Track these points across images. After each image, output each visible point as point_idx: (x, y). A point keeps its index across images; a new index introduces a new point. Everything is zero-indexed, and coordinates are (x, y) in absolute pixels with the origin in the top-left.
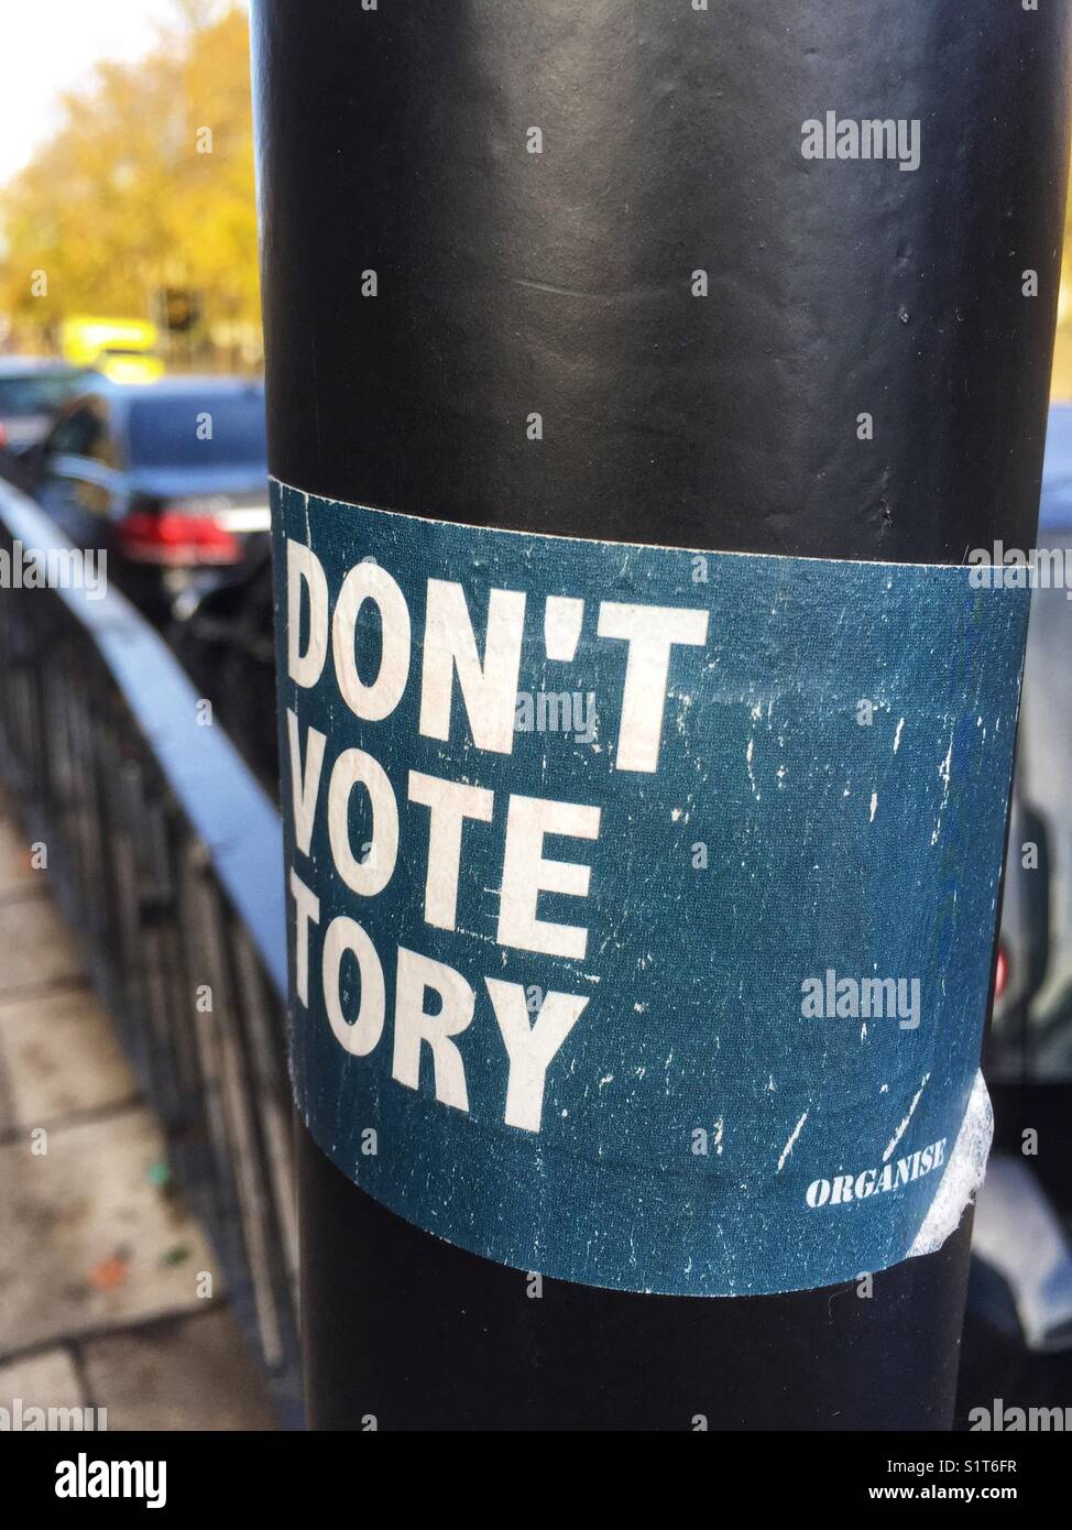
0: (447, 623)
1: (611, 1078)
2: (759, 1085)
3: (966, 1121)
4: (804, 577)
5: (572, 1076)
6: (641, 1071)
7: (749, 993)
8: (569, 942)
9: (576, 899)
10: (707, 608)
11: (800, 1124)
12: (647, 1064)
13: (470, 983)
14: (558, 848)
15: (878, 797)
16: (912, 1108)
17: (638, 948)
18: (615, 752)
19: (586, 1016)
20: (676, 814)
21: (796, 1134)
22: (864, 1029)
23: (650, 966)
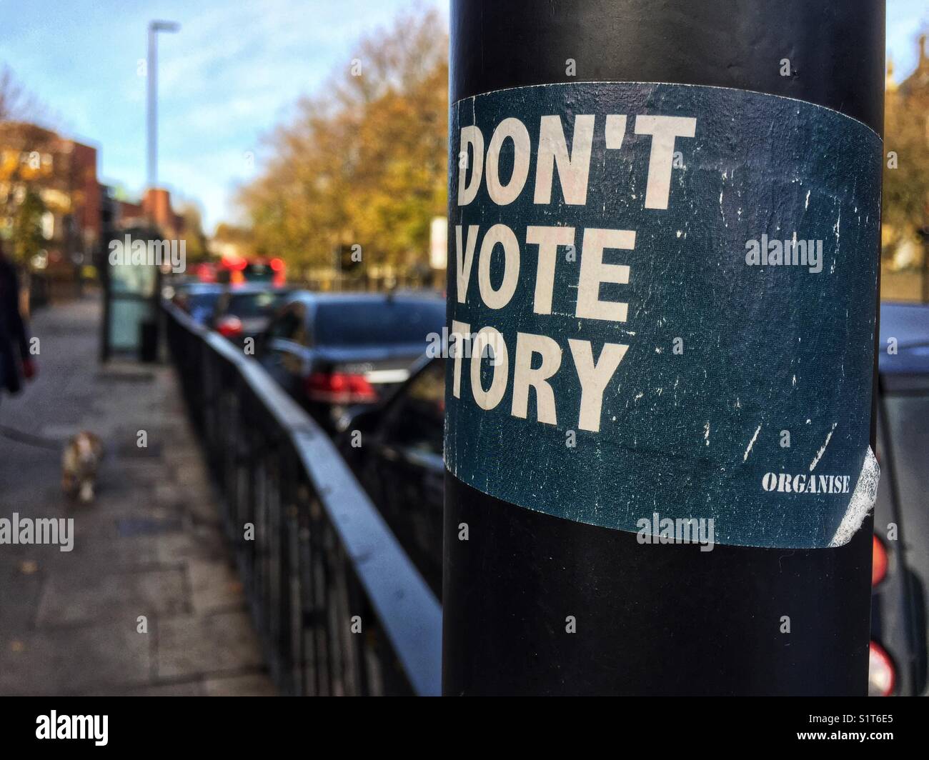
0: (551, 139)
1: (642, 395)
2: (731, 403)
3: (863, 473)
4: (749, 101)
5: (619, 395)
6: (660, 390)
7: (724, 344)
8: (617, 312)
9: (622, 286)
10: (695, 117)
11: (757, 432)
12: (663, 386)
13: (559, 344)
14: (611, 256)
15: (797, 234)
16: (827, 441)
17: (656, 315)
18: (644, 198)
19: (627, 357)
20: (679, 234)
21: (754, 439)
22: (794, 379)
23: (665, 325)
